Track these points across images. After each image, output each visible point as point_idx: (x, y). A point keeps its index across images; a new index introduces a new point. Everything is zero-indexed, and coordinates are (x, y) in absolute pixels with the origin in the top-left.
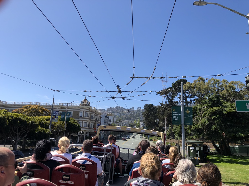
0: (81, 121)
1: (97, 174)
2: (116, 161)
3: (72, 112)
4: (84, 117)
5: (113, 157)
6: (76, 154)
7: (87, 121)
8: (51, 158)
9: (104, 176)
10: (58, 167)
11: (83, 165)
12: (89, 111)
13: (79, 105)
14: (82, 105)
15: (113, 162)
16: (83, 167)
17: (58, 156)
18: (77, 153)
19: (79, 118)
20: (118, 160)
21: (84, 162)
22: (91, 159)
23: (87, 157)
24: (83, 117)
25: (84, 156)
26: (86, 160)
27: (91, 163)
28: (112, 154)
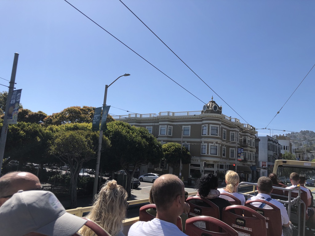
0: (205, 142)
1: (282, 225)
2: (307, 211)
3: (190, 126)
4: (210, 135)
5: (302, 205)
6: (248, 194)
7: (217, 143)
8: (219, 196)
9: (293, 229)
10: (228, 208)
11: (260, 209)
12: (220, 123)
13: (200, 113)
14: (205, 112)
15: (304, 211)
16: (261, 212)
17: (226, 194)
18: (250, 194)
19: (202, 137)
20: (311, 210)
21: (262, 206)
22: (270, 202)
23: (264, 200)
24: (208, 134)
25: (260, 197)
26: (264, 203)
27: (271, 208)
28: (301, 200)
